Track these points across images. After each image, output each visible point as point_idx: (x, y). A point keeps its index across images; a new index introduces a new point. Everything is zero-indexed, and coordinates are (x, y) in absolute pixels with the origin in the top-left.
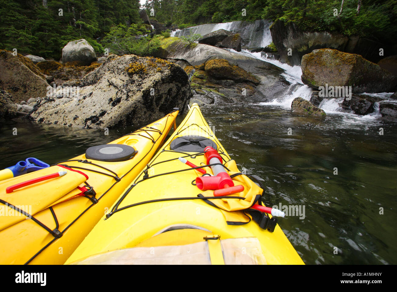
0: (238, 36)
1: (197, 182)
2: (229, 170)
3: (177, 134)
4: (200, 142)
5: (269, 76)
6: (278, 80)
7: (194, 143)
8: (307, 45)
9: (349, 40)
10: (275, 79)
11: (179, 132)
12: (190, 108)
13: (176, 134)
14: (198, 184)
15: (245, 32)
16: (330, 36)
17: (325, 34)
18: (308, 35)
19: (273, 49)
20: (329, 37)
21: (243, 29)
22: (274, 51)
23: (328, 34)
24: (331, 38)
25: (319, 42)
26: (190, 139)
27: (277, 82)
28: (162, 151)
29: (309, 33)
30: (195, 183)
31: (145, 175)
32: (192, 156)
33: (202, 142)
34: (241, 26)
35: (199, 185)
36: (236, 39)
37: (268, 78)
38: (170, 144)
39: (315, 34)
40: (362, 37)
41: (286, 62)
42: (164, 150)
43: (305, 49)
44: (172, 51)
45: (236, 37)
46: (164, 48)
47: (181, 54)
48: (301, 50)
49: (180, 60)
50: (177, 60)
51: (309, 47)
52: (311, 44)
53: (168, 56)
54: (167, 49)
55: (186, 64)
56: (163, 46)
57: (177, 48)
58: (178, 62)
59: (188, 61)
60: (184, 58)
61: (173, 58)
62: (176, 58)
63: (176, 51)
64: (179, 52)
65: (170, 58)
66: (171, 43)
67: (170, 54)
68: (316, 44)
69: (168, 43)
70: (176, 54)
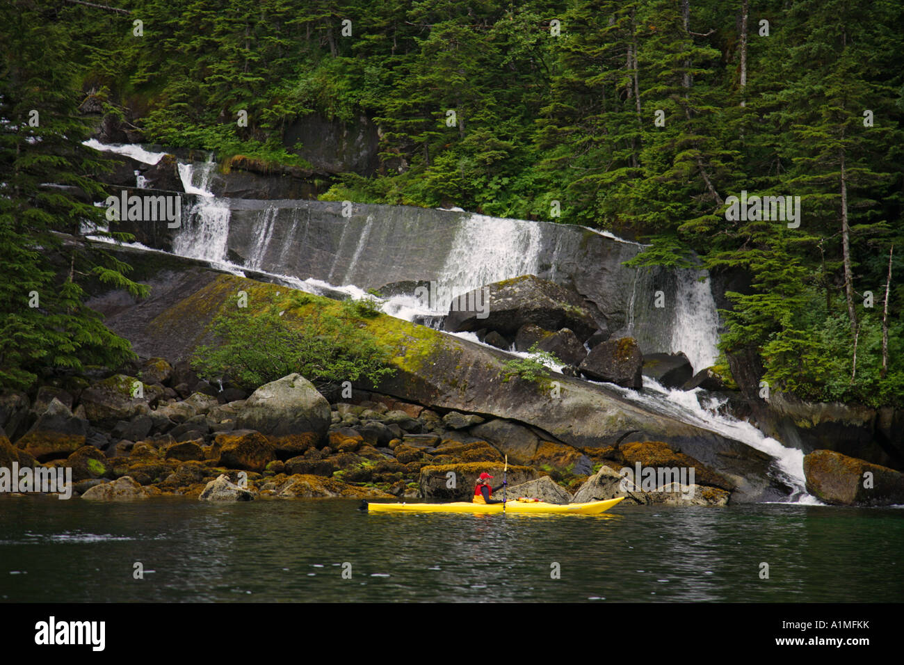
0: (632, 345)
5: (750, 475)
6: (768, 485)
8: (811, 421)
9: (878, 414)
10: (762, 482)
15: (607, 286)
16: (846, 407)
17: (837, 405)
18: (810, 405)
19: (727, 382)
20: (844, 410)
21: (597, 267)
22: (730, 386)
23: (842, 406)
24: (848, 411)
25: (829, 417)
27: (767, 489)
29: (810, 404)
34: (585, 255)
36: (627, 355)
37: (749, 480)
39: (821, 406)
40: (898, 409)
41: (773, 436)
43: (808, 425)
44: (450, 385)
45: (626, 347)
46: (407, 369)
47: (499, 401)
48: (801, 425)
49: (501, 419)
50: (488, 418)
51: (812, 424)
52: (816, 420)
53: (436, 398)
54: (424, 373)
55: (536, 435)
56: (399, 360)
57: (471, 379)
58: (499, 426)
59: (548, 429)
60: (525, 420)
61: (466, 409)
62: (482, 409)
63: (470, 388)
64: (488, 394)
65: (452, 406)
66: (425, 353)
67: (448, 394)
68: (826, 420)
69: (410, 350)
70: (472, 397)
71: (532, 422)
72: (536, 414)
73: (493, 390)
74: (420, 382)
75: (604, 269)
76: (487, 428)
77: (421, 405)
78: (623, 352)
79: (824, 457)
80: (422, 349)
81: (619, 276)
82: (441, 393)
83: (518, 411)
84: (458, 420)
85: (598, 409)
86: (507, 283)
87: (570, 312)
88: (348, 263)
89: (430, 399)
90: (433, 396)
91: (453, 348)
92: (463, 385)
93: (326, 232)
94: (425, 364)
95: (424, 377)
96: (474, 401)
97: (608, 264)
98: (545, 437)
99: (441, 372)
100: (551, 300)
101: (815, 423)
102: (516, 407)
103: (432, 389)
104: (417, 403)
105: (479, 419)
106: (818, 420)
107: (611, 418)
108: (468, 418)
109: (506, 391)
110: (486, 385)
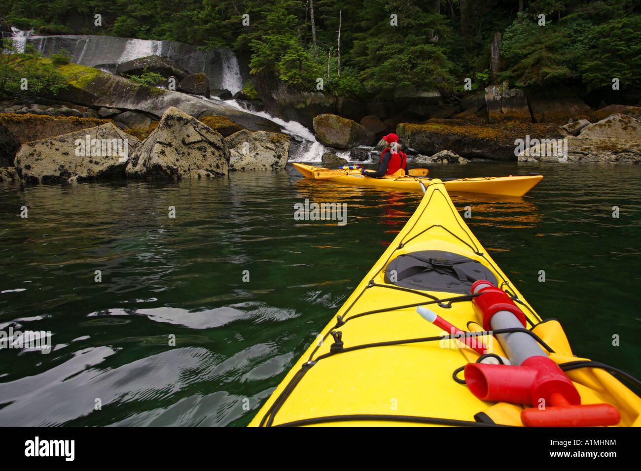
0: (204, 77)
1: (466, 375)
2: (550, 350)
3: (400, 247)
4: (454, 267)
7: (440, 269)
8: (305, 103)
9: (337, 99)
11: (403, 242)
12: (426, 189)
13: (398, 246)
14: (471, 381)
16: (323, 96)
18: (306, 94)
19: (250, 96)
22: (252, 98)
23: (322, 94)
24: (324, 98)
25: (315, 101)
26: (431, 260)
28: (367, 285)
30: (461, 376)
31: (334, 342)
32: (442, 303)
33: (458, 268)
35: (473, 384)
38: (385, 269)
39: (311, 94)
40: (346, 98)
42: (372, 284)
43: (303, 106)
44: (102, 94)
45: (201, 77)
46: (77, 86)
47: (129, 101)
48: (299, 107)
49: (130, 110)
50: (124, 110)
51: (306, 105)
52: (309, 102)
53: (94, 101)
54: (88, 88)
55: (150, 117)
56: (74, 83)
57: (114, 90)
58: (129, 114)
59: (156, 114)
60: (143, 109)
61: (111, 107)
62: (120, 106)
63: (112, 95)
64: (123, 97)
65: (103, 105)
66: (89, 79)
67: (101, 99)
68: (313, 103)
69: (81, 78)
70: (114, 100)
71: (147, 110)
72: (149, 105)
73: (126, 95)
74: (85, 93)
75: (191, 57)
76: (123, 116)
77: (87, 106)
78: (200, 80)
79: (327, 119)
80: (88, 77)
81: (197, 59)
82: (97, 98)
83: (139, 105)
84: (106, 112)
85: (185, 100)
86: (144, 58)
87: (175, 71)
88: (78, 58)
89: (92, 102)
90: (93, 100)
91: (105, 76)
92: (108, 94)
93: (69, 46)
94: (89, 84)
95: (87, 90)
96: (115, 102)
97: (192, 55)
98: (154, 118)
99: (97, 88)
100: (165, 64)
101: (308, 104)
102: (138, 103)
103: (92, 96)
104: (86, 106)
105: (117, 111)
106: (310, 102)
107: (193, 104)
108: (111, 111)
109: (133, 95)
110: (122, 93)
